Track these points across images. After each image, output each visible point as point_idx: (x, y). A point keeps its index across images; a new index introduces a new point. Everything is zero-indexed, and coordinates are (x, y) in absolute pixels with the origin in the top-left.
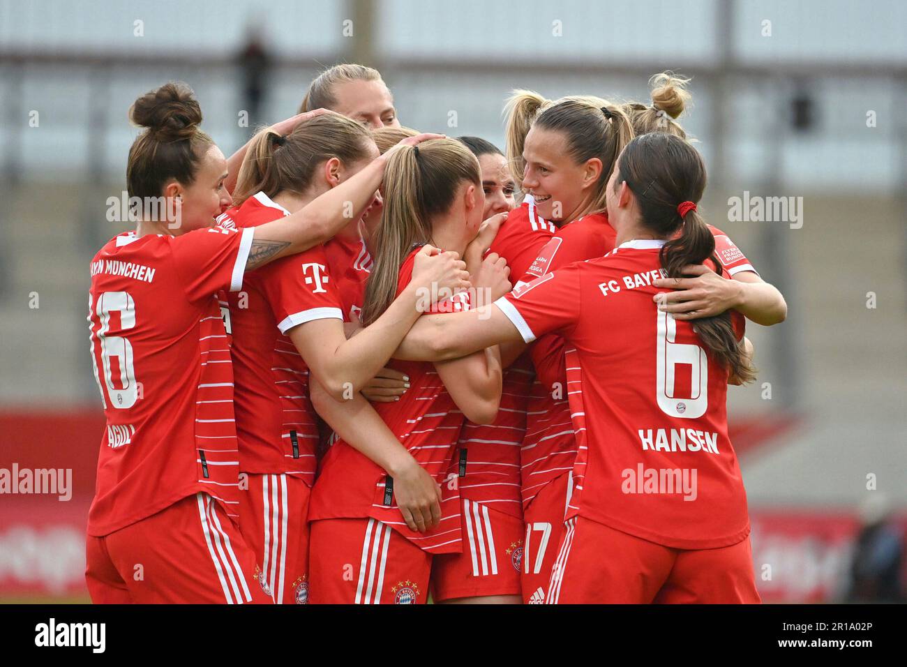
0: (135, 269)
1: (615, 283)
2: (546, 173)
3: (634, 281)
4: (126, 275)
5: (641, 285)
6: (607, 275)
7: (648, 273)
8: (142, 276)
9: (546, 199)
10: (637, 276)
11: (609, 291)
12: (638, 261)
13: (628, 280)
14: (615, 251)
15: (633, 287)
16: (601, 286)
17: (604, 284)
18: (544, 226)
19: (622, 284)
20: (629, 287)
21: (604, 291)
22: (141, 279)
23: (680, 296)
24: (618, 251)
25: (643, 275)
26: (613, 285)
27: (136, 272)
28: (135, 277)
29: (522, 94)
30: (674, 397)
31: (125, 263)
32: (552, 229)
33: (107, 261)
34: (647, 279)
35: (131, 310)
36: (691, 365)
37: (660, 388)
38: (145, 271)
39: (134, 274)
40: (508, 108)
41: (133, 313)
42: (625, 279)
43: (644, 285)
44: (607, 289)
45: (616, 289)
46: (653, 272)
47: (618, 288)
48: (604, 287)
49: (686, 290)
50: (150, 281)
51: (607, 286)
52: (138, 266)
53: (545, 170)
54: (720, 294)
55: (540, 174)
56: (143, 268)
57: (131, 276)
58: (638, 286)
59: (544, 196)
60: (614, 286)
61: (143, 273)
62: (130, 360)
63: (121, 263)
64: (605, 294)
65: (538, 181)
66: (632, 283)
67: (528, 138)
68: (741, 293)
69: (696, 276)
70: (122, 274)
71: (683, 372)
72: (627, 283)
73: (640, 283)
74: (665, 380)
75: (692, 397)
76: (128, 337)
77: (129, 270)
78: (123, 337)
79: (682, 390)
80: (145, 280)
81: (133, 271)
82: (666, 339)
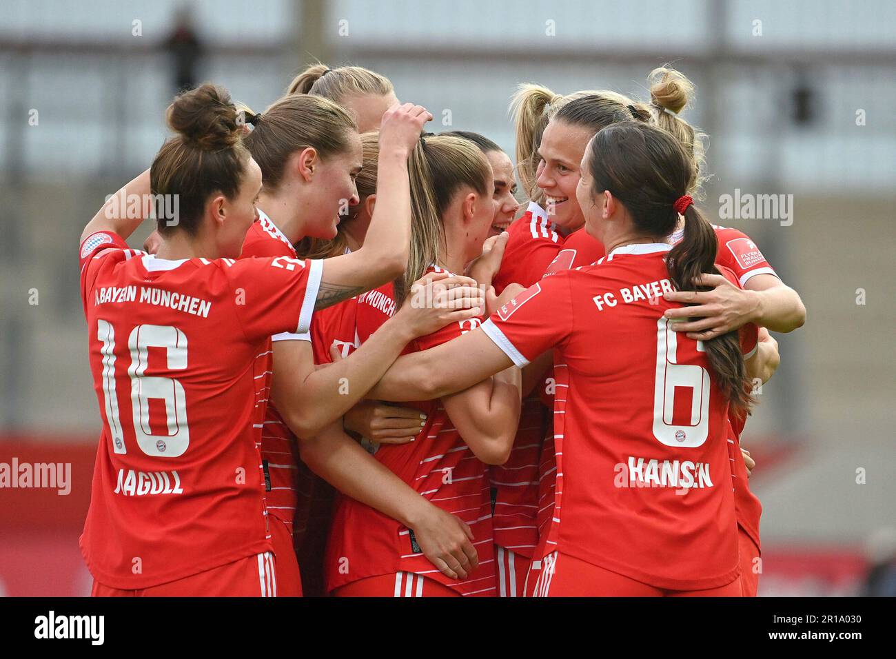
0: (185, 300)
1: (612, 296)
2: (565, 172)
3: (632, 293)
4: (174, 307)
5: (640, 299)
6: (600, 287)
7: (648, 285)
8: (194, 309)
9: (561, 201)
10: (635, 289)
11: (604, 306)
12: (637, 271)
13: (626, 293)
14: (610, 258)
15: (631, 300)
16: (596, 299)
17: (599, 297)
18: (545, 235)
19: (618, 296)
20: (627, 301)
21: (599, 304)
22: (194, 313)
23: (695, 311)
24: (614, 257)
25: (642, 286)
26: (609, 298)
27: (186, 304)
28: (186, 310)
29: (529, 89)
30: (672, 425)
31: (169, 293)
32: (555, 238)
33: (143, 289)
34: (647, 291)
35: (183, 348)
36: (692, 388)
37: (657, 414)
38: (199, 304)
39: (183, 306)
40: (514, 106)
41: (185, 353)
42: (623, 291)
43: (643, 298)
44: (602, 302)
45: (612, 302)
46: (653, 284)
47: (615, 302)
48: (599, 300)
49: (700, 304)
50: (205, 315)
51: (602, 299)
52: (188, 298)
53: (564, 168)
54: (738, 309)
55: (557, 174)
56: (196, 300)
57: (180, 309)
58: (636, 299)
59: (560, 197)
60: (611, 300)
61: (196, 306)
62: (182, 404)
63: (163, 292)
64: (600, 308)
65: (555, 180)
66: (631, 297)
67: (547, 132)
68: (760, 306)
69: (710, 287)
70: (167, 305)
71: (683, 395)
72: (625, 297)
73: (639, 296)
74: (663, 405)
75: (692, 424)
76: (178, 379)
77: (176, 301)
78: (172, 379)
79: (682, 416)
80: (199, 314)
81: (182, 303)
82: (667, 359)
